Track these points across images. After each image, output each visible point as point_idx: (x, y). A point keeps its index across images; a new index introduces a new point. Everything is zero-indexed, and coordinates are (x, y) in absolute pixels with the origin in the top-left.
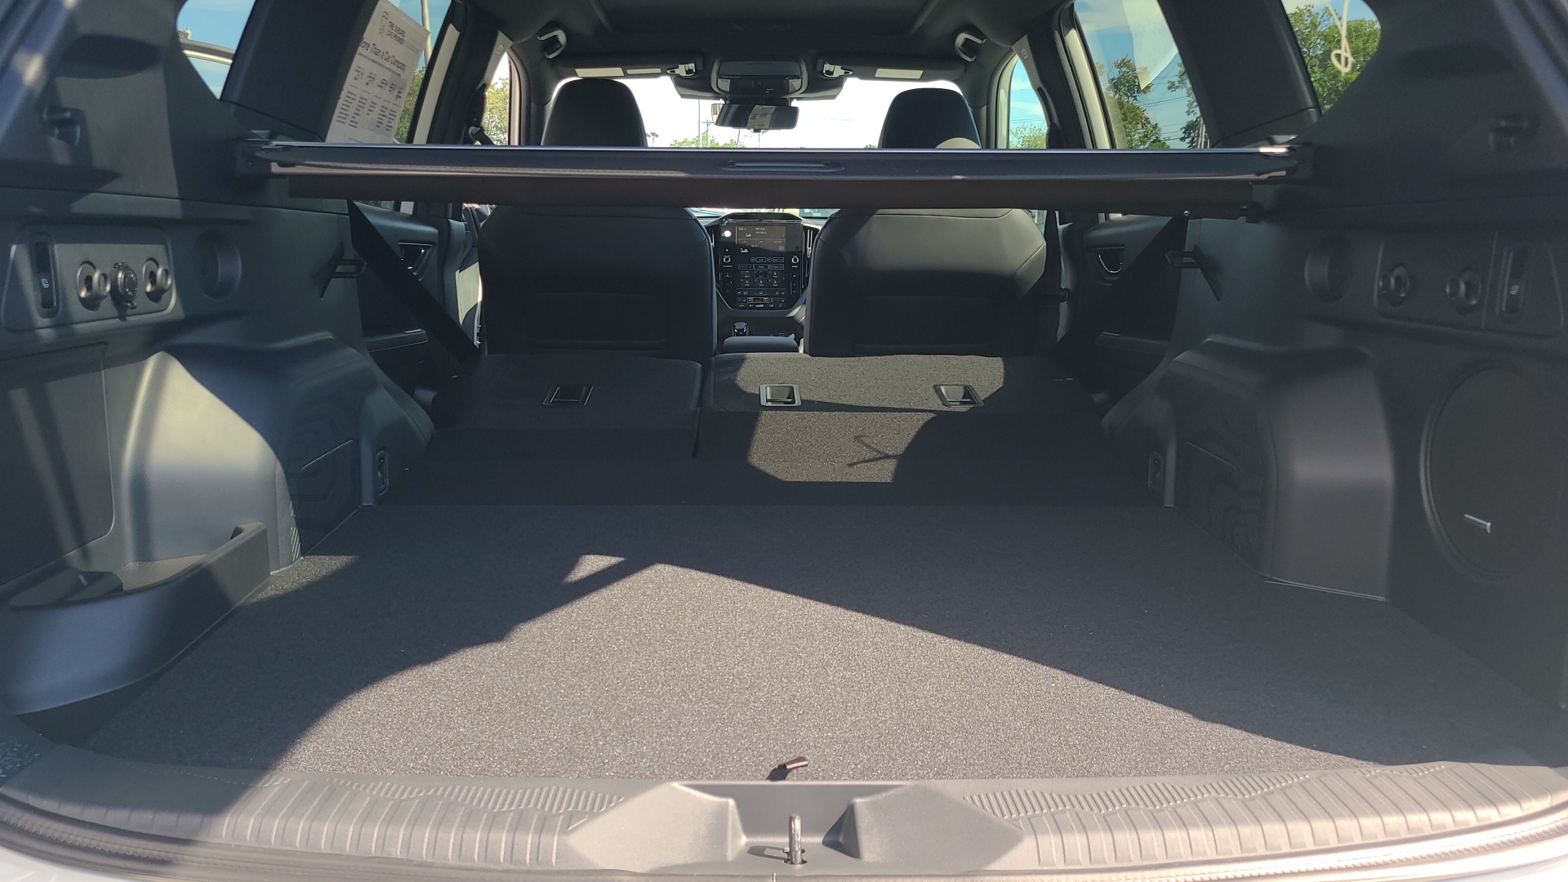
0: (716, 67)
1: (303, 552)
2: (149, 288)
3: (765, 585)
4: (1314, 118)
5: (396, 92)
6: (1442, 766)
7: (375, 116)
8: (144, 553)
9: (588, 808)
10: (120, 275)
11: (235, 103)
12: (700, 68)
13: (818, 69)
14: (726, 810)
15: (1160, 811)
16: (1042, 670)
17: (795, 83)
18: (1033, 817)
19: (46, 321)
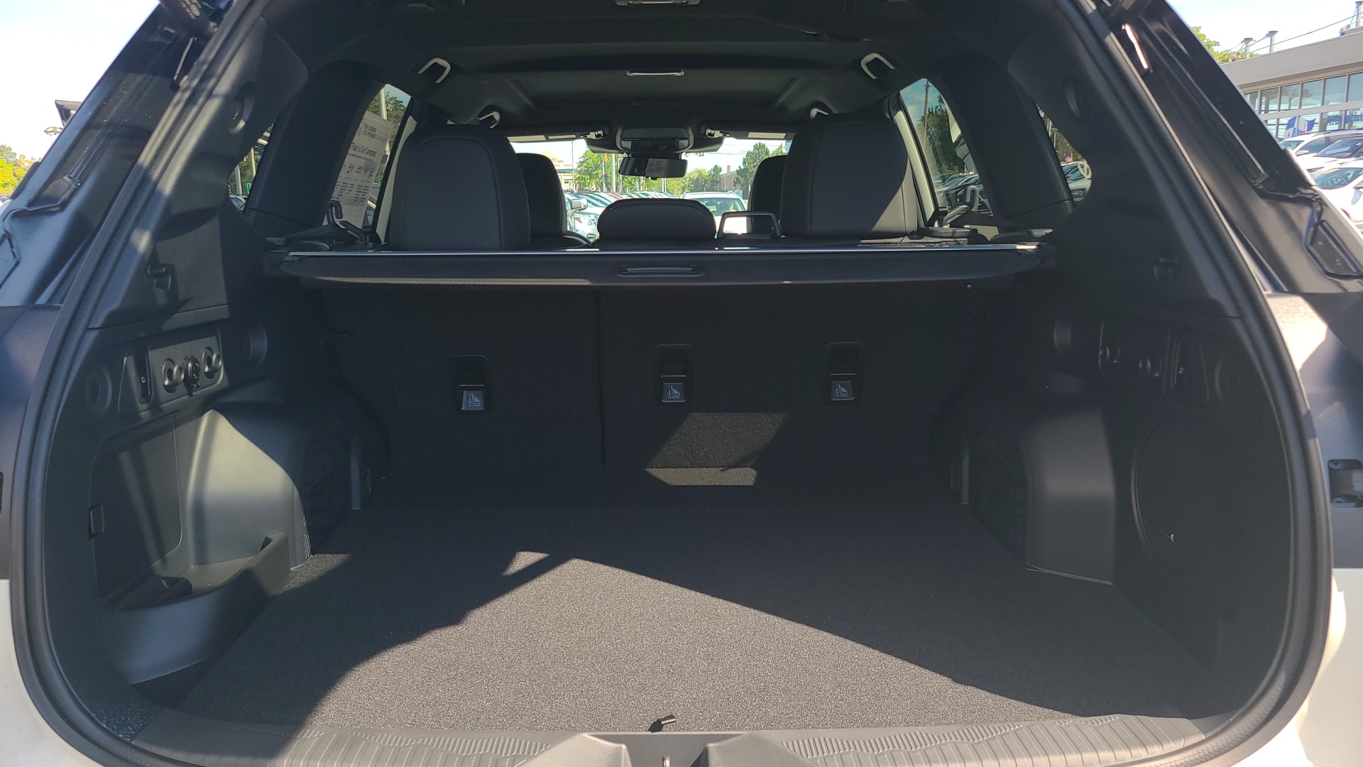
0: (619, 132)
1: (313, 553)
2: (207, 369)
3: (654, 577)
4: (1070, 210)
5: (369, 173)
6: (1117, 717)
7: (353, 194)
8: (202, 560)
9: (526, 753)
10: (190, 365)
11: (256, 210)
12: (607, 132)
13: (702, 132)
14: (620, 752)
15: (915, 752)
16: (850, 644)
17: (685, 143)
18: (827, 757)
19: (145, 406)
